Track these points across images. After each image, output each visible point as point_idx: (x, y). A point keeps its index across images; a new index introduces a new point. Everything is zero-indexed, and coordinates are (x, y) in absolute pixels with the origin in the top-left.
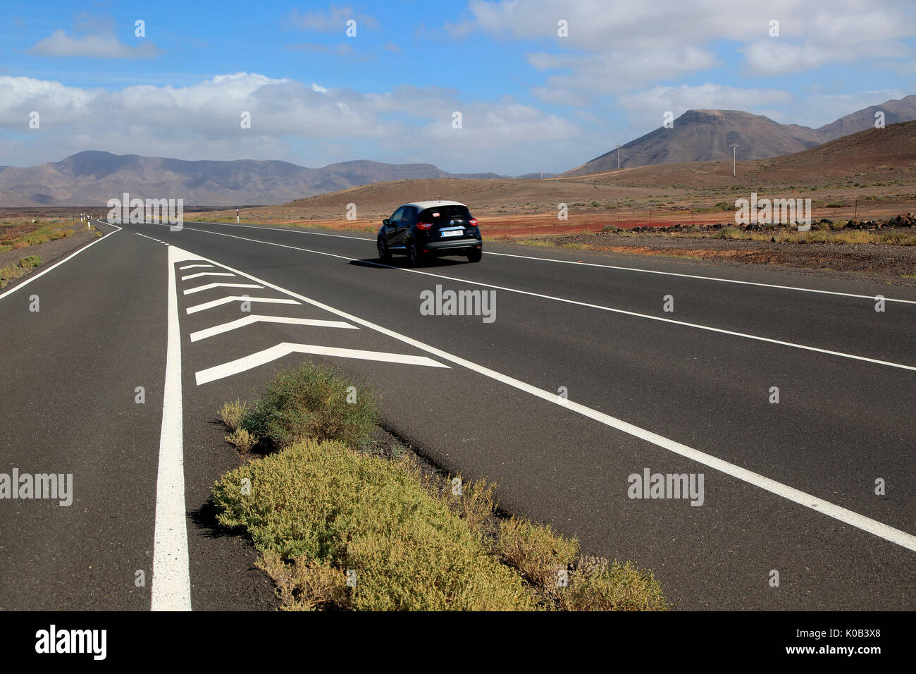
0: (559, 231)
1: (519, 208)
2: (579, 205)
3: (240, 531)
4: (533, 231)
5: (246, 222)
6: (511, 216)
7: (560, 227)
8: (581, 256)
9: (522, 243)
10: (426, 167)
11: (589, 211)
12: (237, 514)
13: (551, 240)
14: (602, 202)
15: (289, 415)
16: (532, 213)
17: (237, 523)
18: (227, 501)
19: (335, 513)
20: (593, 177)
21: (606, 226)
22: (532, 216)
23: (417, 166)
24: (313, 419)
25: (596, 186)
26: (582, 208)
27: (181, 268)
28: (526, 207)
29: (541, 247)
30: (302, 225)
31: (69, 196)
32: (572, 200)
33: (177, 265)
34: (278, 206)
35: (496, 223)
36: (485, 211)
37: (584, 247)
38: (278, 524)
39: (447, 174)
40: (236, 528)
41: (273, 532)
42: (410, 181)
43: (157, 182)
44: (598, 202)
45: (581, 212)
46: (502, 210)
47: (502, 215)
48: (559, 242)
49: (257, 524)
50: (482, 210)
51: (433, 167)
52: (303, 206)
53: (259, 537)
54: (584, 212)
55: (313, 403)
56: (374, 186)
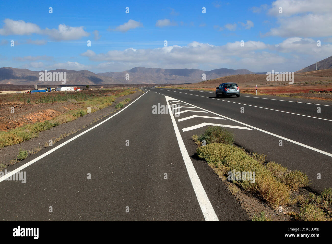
0: (292, 92)
1: (278, 84)
2: (300, 83)
3: (203, 159)
4: (282, 92)
5: (186, 89)
6: (275, 87)
7: (293, 91)
8: (299, 100)
9: (278, 96)
10: (245, 70)
11: (304, 85)
12: (203, 155)
13: (288, 95)
14: (310, 82)
15: (211, 137)
16: (283, 86)
17: (203, 157)
18: (200, 152)
19: (225, 157)
20: (306, 73)
21: (310, 91)
22: (283, 87)
23: (242, 70)
24: (218, 139)
25: (308, 76)
26: (302, 84)
27: (171, 102)
28: (281, 84)
29: (285, 97)
30: (204, 90)
31: (132, 81)
32: (298, 82)
33: (169, 101)
34: (196, 84)
35: (269, 89)
36: (266, 85)
37: (300, 97)
38: (212, 158)
39: (252, 73)
40: (202, 158)
41: (211, 160)
42: (240, 75)
43: (158, 76)
44: (308, 82)
45: (301, 86)
46: (272, 85)
47: (272, 87)
48: (291, 96)
49: (207, 158)
50: (265, 85)
51: (248, 70)
52: (203, 84)
53: (208, 160)
54: (302, 85)
55: (217, 135)
56: (227, 77)
